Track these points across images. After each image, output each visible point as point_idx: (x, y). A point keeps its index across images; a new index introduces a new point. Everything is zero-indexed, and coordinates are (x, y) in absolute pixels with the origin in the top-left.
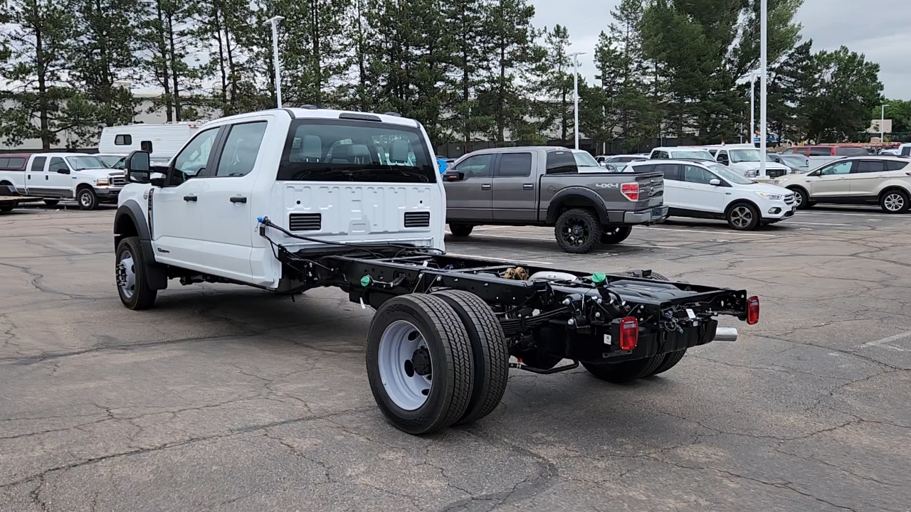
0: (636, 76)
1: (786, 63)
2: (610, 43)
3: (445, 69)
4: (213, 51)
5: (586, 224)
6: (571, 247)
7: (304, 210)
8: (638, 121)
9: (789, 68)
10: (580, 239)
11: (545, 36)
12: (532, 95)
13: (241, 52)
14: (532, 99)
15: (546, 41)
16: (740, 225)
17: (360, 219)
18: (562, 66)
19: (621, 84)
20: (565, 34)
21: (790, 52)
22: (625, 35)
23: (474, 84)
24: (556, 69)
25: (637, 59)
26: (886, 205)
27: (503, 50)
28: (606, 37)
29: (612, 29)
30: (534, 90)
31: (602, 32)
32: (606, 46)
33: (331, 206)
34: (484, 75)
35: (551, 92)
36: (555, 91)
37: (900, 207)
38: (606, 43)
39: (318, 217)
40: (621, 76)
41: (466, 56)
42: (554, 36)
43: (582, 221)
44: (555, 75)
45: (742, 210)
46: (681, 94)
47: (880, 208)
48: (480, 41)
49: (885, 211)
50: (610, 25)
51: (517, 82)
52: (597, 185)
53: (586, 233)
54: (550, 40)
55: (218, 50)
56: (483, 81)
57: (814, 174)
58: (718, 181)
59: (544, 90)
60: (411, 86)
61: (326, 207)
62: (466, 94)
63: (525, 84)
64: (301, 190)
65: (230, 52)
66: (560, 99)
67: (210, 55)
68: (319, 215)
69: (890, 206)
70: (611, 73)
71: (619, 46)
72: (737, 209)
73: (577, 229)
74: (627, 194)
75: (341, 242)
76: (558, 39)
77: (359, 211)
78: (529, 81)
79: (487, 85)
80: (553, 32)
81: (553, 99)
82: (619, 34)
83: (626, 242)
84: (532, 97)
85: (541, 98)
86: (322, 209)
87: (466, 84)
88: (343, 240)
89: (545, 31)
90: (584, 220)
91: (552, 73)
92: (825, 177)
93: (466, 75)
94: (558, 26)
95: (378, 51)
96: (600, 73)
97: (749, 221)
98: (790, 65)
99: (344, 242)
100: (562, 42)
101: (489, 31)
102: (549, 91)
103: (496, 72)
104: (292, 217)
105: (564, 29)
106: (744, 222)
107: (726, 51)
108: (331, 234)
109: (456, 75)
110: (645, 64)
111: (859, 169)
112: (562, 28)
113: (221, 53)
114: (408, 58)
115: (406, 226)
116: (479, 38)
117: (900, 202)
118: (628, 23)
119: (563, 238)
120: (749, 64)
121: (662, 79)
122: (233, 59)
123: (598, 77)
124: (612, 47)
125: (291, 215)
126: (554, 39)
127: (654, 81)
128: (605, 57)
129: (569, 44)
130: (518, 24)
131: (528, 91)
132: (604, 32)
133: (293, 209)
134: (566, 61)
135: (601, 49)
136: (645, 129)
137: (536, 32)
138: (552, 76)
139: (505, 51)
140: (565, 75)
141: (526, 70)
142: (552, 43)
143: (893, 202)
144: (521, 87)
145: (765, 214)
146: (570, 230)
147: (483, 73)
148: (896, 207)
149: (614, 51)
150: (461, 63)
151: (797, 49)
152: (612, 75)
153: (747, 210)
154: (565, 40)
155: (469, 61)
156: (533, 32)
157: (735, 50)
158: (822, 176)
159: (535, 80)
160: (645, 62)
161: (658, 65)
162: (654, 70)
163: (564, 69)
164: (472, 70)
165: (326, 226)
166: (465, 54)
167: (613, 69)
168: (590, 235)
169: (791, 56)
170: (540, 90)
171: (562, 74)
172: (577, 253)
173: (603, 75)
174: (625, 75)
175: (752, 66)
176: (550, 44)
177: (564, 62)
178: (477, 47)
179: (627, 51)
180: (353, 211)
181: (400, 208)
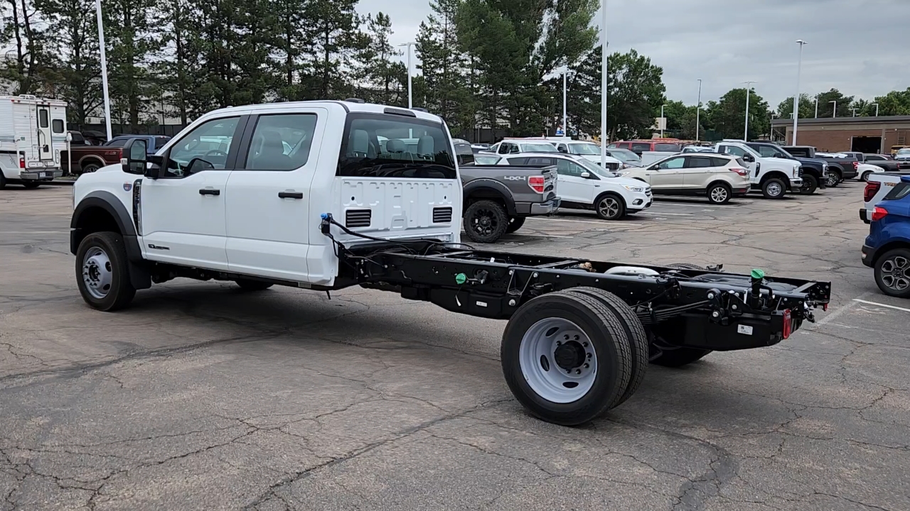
0: (455, 67)
1: (586, 63)
2: (430, 34)
3: (269, 50)
4: (7, 16)
5: (495, 215)
6: (479, 237)
7: (357, 206)
8: (457, 111)
9: (588, 67)
10: (488, 229)
11: (368, 23)
12: (356, 81)
13: (42, 18)
14: (356, 86)
15: (369, 28)
16: (608, 215)
17: (400, 215)
18: (384, 55)
19: (441, 75)
20: (388, 22)
21: (589, 52)
22: (443, 26)
23: (298, 67)
24: (379, 57)
25: (455, 52)
26: (712, 197)
27: (327, 34)
28: (427, 28)
29: (431, 20)
30: (358, 77)
31: (423, 23)
32: (427, 37)
33: (378, 202)
34: (309, 59)
35: (375, 80)
36: (380, 79)
37: (724, 199)
38: (427, 33)
39: (368, 213)
40: (441, 67)
41: (289, 39)
42: (377, 23)
43: (490, 212)
44: (378, 63)
45: (609, 202)
46: (495, 87)
47: (707, 199)
48: (304, 24)
49: (711, 202)
50: (429, 16)
51: (342, 68)
52: (505, 178)
53: (494, 223)
54: (373, 27)
55: (12, 14)
56: (309, 65)
57: (653, 168)
58: (588, 175)
59: (368, 77)
60: (233, 66)
61: (375, 202)
62: (290, 77)
63: (348, 70)
64: (355, 186)
65: (26, 18)
66: (383, 87)
67: (4, 19)
68: (370, 211)
69: (715, 198)
70: (431, 63)
71: (438, 37)
72: (605, 201)
73: (485, 220)
74: (534, 187)
76: (381, 27)
77: (399, 207)
78: (352, 67)
79: (313, 70)
80: (375, 19)
81: (376, 87)
82: (437, 26)
83: (520, 231)
84: (355, 83)
85: (365, 85)
86: (371, 205)
87: (290, 66)
88: (388, 236)
89: (369, 18)
90: (493, 211)
91: (376, 60)
92: (662, 171)
93: (289, 58)
94: (381, 14)
95: (196, 27)
96: (421, 63)
97: (616, 211)
98: (589, 65)
99: (388, 239)
100: (384, 30)
101: (312, 14)
102: (372, 78)
103: (321, 57)
104: (348, 214)
105: (387, 17)
106: (611, 212)
107: (533, 48)
108: (377, 231)
109: (280, 57)
110: (462, 57)
111: (691, 164)
112: (384, 16)
113: (16, 19)
114: (231, 37)
115: (434, 222)
116: (303, 20)
117: (724, 194)
118: (447, 16)
119: (471, 228)
120: (554, 62)
121: (478, 72)
122: (30, 26)
123: (418, 67)
124: (432, 38)
125: (348, 211)
126: (377, 27)
127: (470, 73)
128: (426, 47)
129: (392, 33)
130: (343, 9)
131: (353, 77)
132: (425, 23)
133: (348, 205)
134: (388, 49)
135: (422, 40)
136: (465, 120)
137: (360, 19)
138: (375, 63)
139: (329, 36)
140: (389, 63)
141: (352, 57)
142: (374, 30)
143: (719, 194)
144: (345, 72)
145: (629, 206)
146: (477, 221)
147: (309, 57)
148: (721, 199)
149: (434, 42)
150: (285, 45)
151: (595, 50)
152: (432, 66)
153: (614, 202)
154: (388, 28)
155: (293, 44)
156: (357, 18)
157: (541, 48)
158: (660, 170)
159: (358, 66)
160: (463, 54)
161: (474, 58)
162: (471, 63)
163: (387, 57)
164: (296, 53)
165: (375, 222)
166: (288, 36)
167: (433, 59)
168: (498, 224)
169: (589, 56)
170: (364, 76)
171: (385, 62)
172: (486, 242)
173: (424, 65)
174: (445, 66)
175: (557, 64)
176: (373, 32)
177: (386, 50)
178: (301, 30)
179: (445, 43)
180: (395, 207)
181: (430, 203)
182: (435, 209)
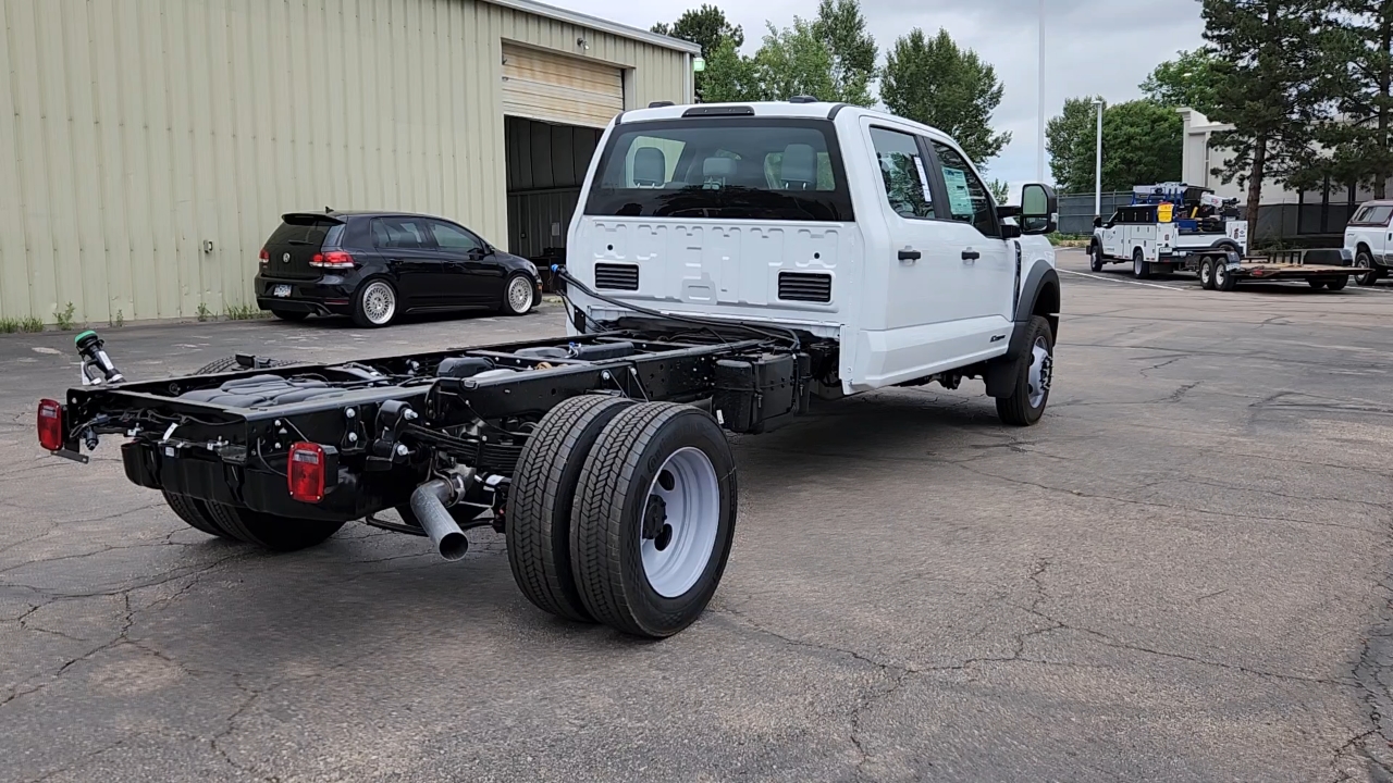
7: (616, 259)
17: (699, 278)
33: (655, 255)
39: (636, 270)
61: (650, 256)
64: (614, 230)
68: (636, 267)
75: (662, 312)
77: (699, 265)
86: (639, 258)
88: (666, 309)
99: (667, 313)
104: (599, 269)
108: (654, 299)
115: (781, 298)
125: (598, 265)
133: (602, 256)
165: (646, 285)
180: (688, 265)
181: (771, 264)
182: (782, 275)
